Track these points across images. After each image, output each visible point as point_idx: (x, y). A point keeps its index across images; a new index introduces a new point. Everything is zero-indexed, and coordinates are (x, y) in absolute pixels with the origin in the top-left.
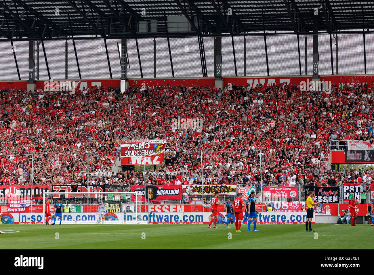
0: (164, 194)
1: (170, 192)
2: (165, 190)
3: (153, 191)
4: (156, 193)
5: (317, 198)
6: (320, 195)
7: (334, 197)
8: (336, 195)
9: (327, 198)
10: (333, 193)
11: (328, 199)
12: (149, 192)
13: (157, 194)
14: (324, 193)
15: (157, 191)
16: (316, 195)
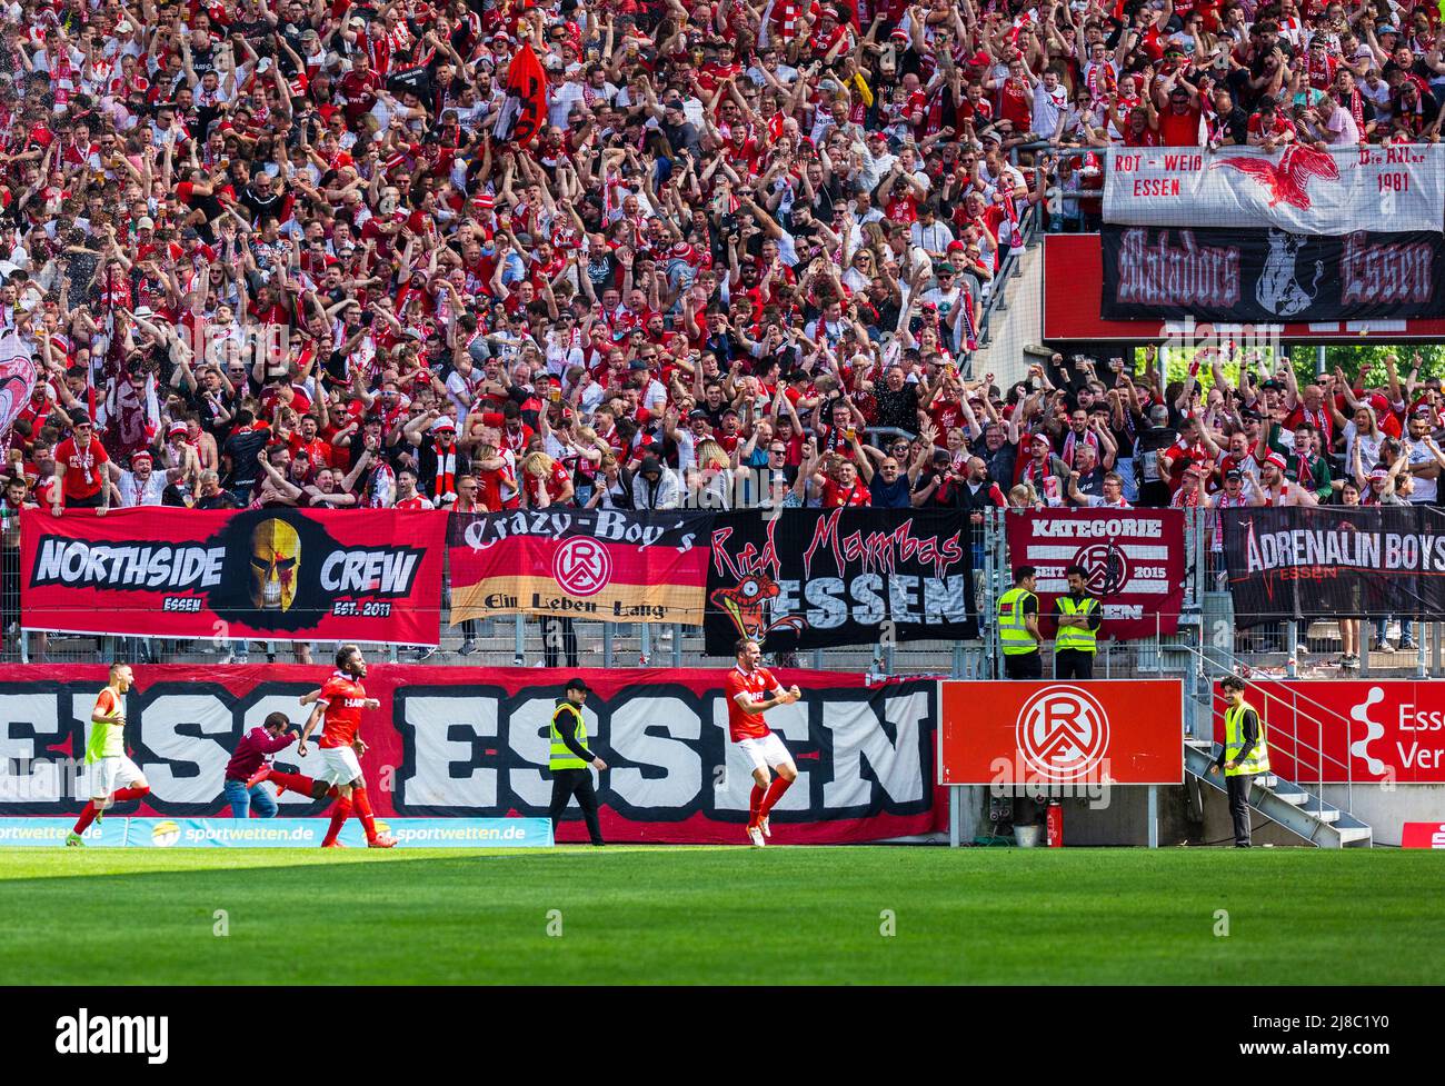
0: (165, 553)
1: (108, 564)
2: (153, 582)
3: (255, 586)
4: (229, 567)
5: (800, 595)
6: (824, 566)
7: (933, 585)
8: (952, 571)
9: (878, 585)
10: (923, 549)
11: (884, 594)
12: (285, 579)
13: (221, 552)
14: (852, 547)
15: (217, 579)
16: (792, 570)
